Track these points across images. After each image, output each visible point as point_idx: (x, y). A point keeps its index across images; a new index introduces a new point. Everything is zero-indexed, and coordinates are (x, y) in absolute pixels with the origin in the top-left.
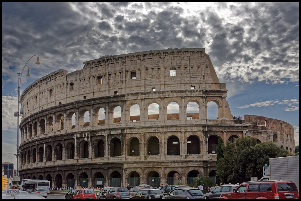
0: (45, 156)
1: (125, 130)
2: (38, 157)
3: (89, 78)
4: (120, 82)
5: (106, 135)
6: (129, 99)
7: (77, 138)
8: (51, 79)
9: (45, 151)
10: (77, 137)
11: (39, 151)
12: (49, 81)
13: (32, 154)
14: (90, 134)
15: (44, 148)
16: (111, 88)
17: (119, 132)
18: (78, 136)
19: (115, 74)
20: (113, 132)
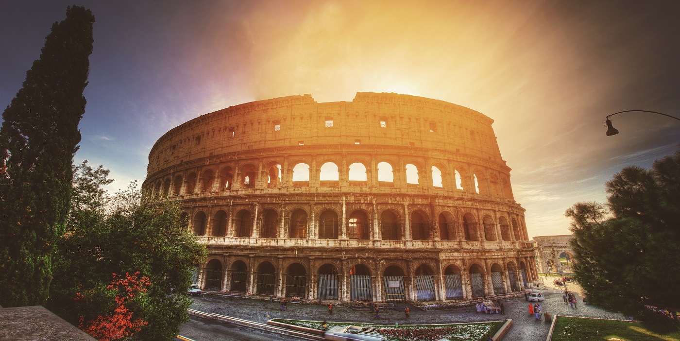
0: (257, 227)
1: (437, 201)
2: (232, 227)
3: (366, 116)
4: (416, 131)
5: (406, 203)
6: (434, 157)
7: (347, 204)
8: (279, 106)
9: (257, 219)
10: (347, 201)
11: (236, 216)
12: (272, 108)
13: (211, 220)
14: (374, 199)
15: (256, 213)
16: (405, 137)
17: (425, 202)
18: (351, 199)
19: (410, 119)
20: (416, 201)
